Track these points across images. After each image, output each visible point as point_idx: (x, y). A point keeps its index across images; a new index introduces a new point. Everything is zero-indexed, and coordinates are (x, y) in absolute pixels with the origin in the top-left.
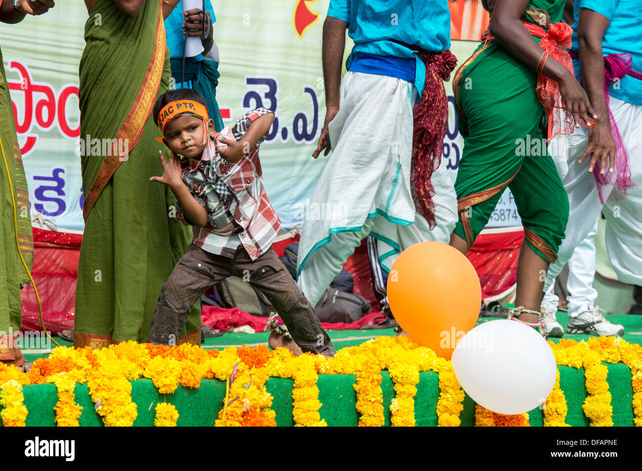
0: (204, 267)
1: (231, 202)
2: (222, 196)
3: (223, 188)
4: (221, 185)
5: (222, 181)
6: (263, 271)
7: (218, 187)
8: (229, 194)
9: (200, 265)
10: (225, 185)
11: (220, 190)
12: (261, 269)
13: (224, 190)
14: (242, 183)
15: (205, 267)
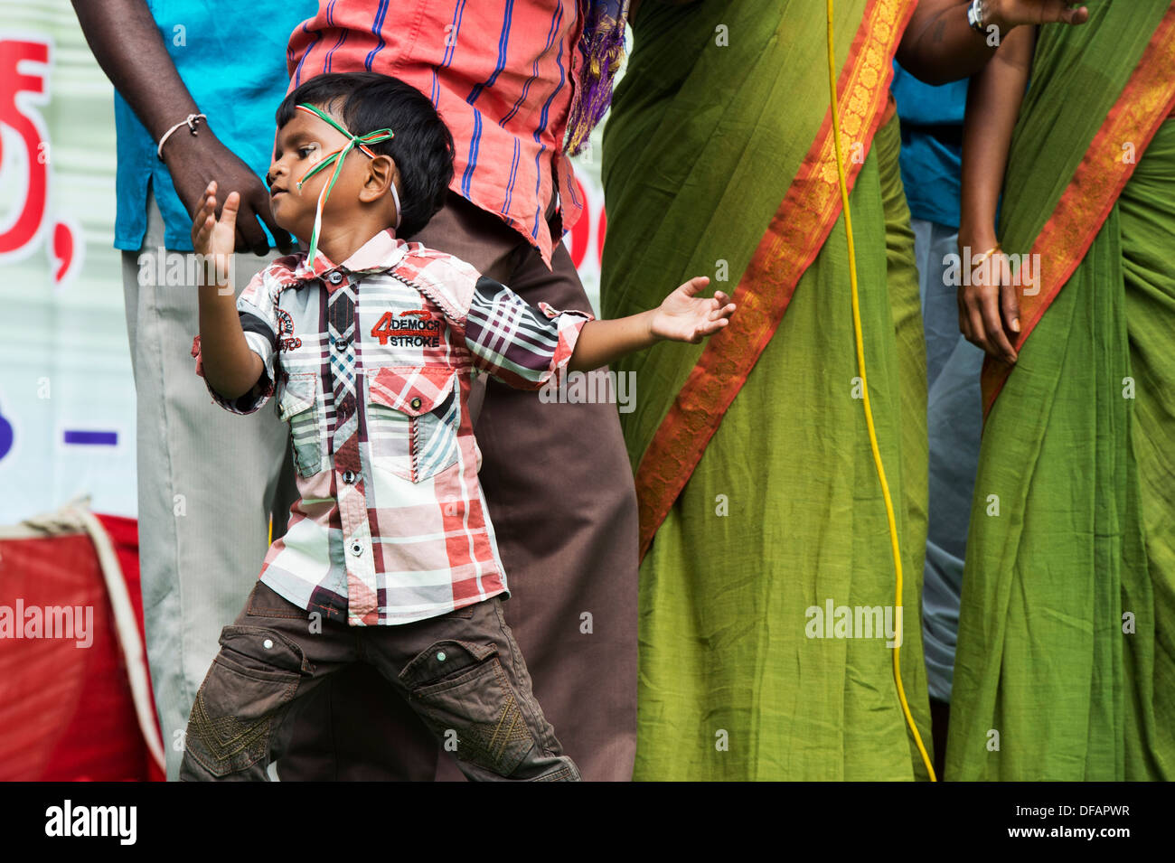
0: (283, 649)
1: (349, 415)
2: (336, 384)
3: (349, 367)
4: (350, 358)
5: (358, 352)
6: (441, 656)
7: (341, 358)
8: (354, 392)
9: (268, 644)
10: (359, 365)
11: (341, 368)
12: (435, 652)
13: (349, 376)
14: (398, 393)
15: (285, 649)
